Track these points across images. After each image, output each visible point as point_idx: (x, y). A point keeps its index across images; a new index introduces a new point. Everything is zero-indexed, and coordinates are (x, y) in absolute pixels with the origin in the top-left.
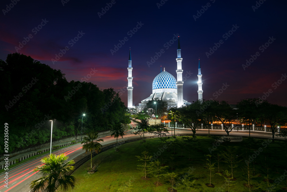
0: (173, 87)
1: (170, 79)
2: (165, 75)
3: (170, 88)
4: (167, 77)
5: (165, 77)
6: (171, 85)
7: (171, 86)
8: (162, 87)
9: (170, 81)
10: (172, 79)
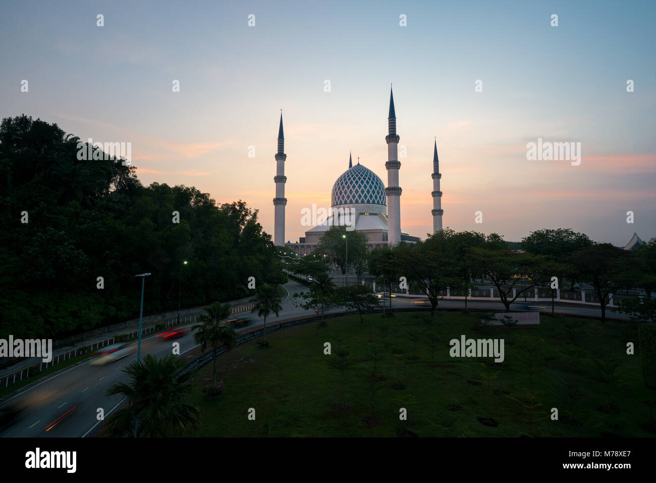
0: (378, 202)
1: (370, 183)
2: (359, 173)
3: (371, 202)
4: (364, 179)
5: (359, 178)
6: (374, 196)
7: (374, 198)
8: (354, 202)
9: (371, 187)
10: (375, 182)
